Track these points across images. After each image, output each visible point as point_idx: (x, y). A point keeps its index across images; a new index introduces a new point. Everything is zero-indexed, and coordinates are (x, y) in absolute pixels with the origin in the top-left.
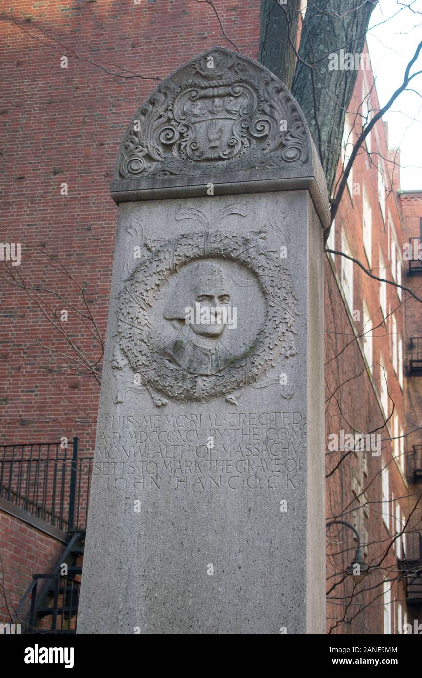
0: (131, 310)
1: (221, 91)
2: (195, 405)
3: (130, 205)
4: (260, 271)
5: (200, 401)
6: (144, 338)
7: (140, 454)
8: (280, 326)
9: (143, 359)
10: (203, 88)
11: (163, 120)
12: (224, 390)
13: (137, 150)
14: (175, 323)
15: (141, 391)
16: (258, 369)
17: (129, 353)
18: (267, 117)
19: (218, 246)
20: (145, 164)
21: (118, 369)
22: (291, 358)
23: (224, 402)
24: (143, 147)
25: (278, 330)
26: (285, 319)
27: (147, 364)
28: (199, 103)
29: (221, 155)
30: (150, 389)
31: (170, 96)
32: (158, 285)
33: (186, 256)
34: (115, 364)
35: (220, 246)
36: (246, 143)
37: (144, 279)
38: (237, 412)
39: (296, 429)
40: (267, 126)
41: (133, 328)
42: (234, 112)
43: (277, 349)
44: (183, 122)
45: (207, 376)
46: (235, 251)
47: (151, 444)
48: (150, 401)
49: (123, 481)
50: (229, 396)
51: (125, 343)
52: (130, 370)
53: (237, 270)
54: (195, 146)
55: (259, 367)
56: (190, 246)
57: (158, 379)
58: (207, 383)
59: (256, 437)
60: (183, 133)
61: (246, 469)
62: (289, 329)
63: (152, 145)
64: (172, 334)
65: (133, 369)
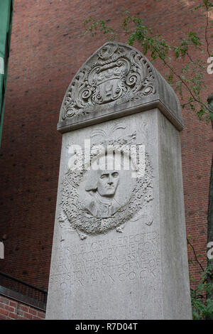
0: (68, 189)
1: (111, 65)
2: (101, 236)
3: (68, 134)
5: (103, 233)
6: (75, 203)
7: (73, 268)
8: (144, 184)
9: (74, 214)
10: (103, 66)
11: (83, 86)
12: (115, 225)
13: (71, 104)
15: (73, 232)
16: (133, 210)
17: (67, 212)
18: (135, 73)
20: (75, 111)
21: (63, 222)
22: (150, 202)
23: (116, 231)
24: (74, 102)
25: (142, 187)
26: (146, 180)
27: (76, 216)
28: (101, 73)
29: (112, 98)
30: (78, 230)
31: (86, 73)
32: (82, 173)
34: (60, 219)
36: (125, 90)
38: (123, 236)
39: (154, 242)
40: (135, 78)
41: (69, 198)
42: (118, 74)
43: (142, 197)
44: (93, 85)
45: (106, 218)
48: (78, 237)
50: (118, 228)
51: (65, 207)
54: (99, 97)
57: (81, 224)
58: (106, 222)
59: (133, 249)
60: (93, 91)
61: (128, 268)
62: (149, 186)
63: (78, 100)
64: (89, 198)
65: (69, 220)
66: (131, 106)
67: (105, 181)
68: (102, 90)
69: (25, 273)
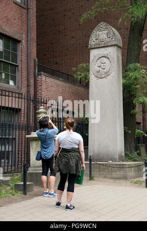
1: (103, 30)
2: (102, 79)
4: (110, 59)
6: (95, 70)
11: (95, 35)
16: (110, 73)
19: (104, 55)
20: (93, 43)
23: (106, 78)
28: (100, 32)
29: (104, 41)
31: (96, 31)
32: (96, 62)
34: (91, 74)
36: (107, 38)
40: (110, 35)
41: (93, 68)
42: (105, 33)
44: (98, 35)
48: (96, 79)
49: (93, 90)
51: (92, 71)
53: (107, 59)
56: (100, 55)
57: (97, 75)
58: (103, 76)
63: (94, 40)
64: (98, 69)
65: (94, 74)
66: (109, 44)
67: (103, 65)
68: (101, 37)
69: (45, 55)
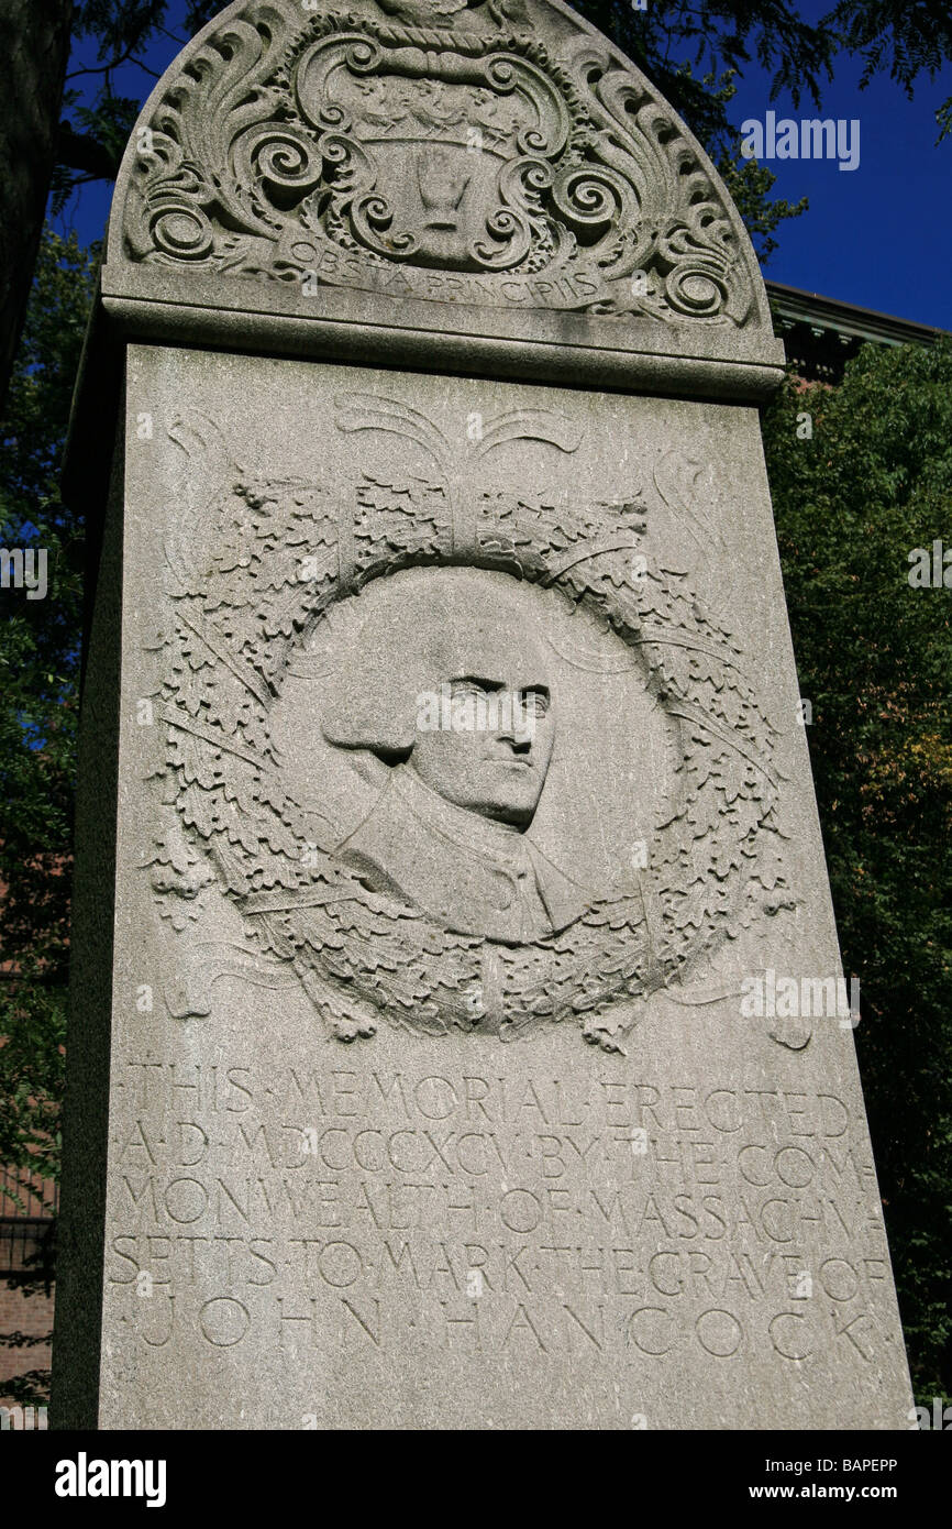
0: (209, 695)
1: (451, 64)
2: (475, 1043)
4: (648, 628)
5: (496, 1032)
6: (271, 795)
7: (289, 1210)
8: (738, 805)
9: (275, 868)
10: (390, 43)
11: (263, 107)
12: (579, 1000)
13: (182, 183)
14: (367, 759)
15: (272, 979)
16: (686, 938)
17: (219, 844)
18: (603, 168)
19: (500, 530)
20: (211, 232)
21: (180, 894)
22: (782, 913)
23: (579, 1041)
24: (201, 179)
25: (732, 817)
26: (751, 786)
27: (293, 883)
28: (378, 83)
29: (475, 256)
30: (310, 976)
31: (280, 39)
32: (298, 628)
33: (393, 547)
34: (166, 875)
35: (505, 528)
36: (547, 236)
37: (254, 599)
38: (630, 1079)
39: (839, 1156)
40: (607, 198)
41: (225, 756)
42: (498, 135)
43: (734, 877)
44: (331, 131)
45: (512, 946)
46: (553, 553)
47: (331, 1174)
48: (310, 1020)
49: (230, 1309)
50: (592, 1023)
51: (197, 806)
52: (227, 903)
53: (559, 614)
54: (379, 212)
55: (690, 932)
56: (405, 517)
57: (337, 940)
58: (518, 971)
59: (707, 1171)
60: (337, 165)
61: (688, 1283)
62: (767, 823)
63: (231, 179)
64: (356, 792)
65: (240, 900)
68: (394, 176)
